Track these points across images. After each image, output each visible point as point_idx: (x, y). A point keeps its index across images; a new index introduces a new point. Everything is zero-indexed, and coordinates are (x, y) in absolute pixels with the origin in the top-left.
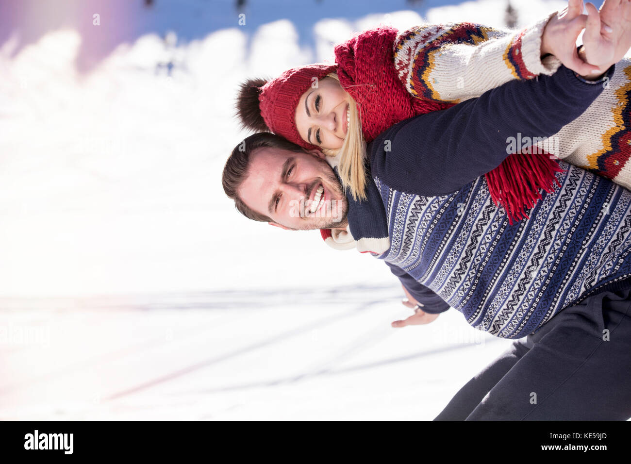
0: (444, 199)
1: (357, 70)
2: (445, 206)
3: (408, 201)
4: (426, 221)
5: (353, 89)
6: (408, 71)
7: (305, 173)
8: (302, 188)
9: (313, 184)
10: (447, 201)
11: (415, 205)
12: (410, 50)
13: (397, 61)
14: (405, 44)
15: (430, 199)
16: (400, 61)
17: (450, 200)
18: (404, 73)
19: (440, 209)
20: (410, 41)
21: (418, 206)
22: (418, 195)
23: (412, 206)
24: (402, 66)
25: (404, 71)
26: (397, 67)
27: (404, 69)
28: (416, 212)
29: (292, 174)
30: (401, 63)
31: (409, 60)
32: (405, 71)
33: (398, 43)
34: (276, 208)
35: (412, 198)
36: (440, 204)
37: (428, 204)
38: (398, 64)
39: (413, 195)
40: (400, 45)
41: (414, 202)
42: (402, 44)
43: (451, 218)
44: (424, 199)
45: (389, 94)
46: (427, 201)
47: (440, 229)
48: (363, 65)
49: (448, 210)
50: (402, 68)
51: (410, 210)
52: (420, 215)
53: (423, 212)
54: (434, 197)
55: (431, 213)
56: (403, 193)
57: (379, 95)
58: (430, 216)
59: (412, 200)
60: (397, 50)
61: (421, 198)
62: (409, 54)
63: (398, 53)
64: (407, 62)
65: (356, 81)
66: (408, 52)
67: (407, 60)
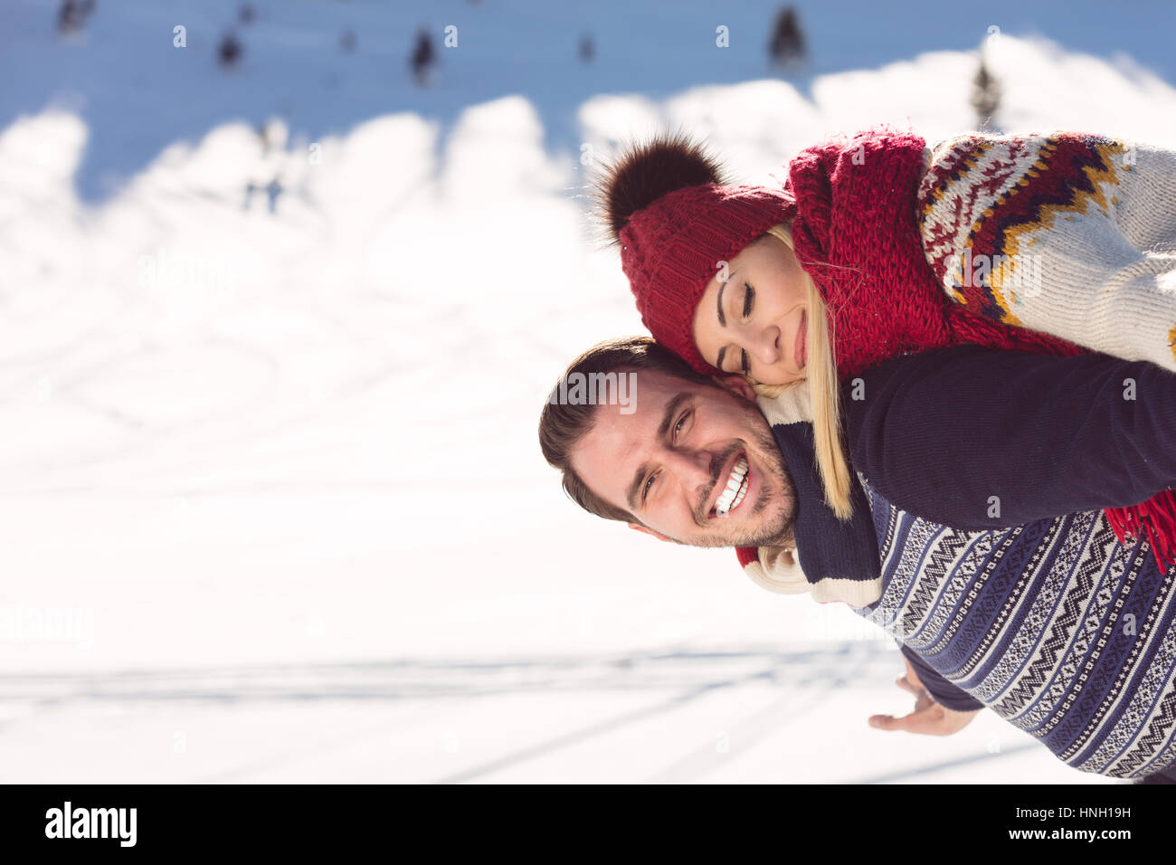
0: (1002, 533)
1: (835, 231)
2: (1005, 544)
3: (928, 535)
4: (963, 576)
5: (823, 270)
6: (953, 250)
7: (711, 430)
8: (706, 461)
9: (727, 453)
10: (1010, 535)
11: (940, 544)
12: (958, 201)
13: (928, 225)
14: (950, 189)
15: (974, 536)
16: (937, 224)
17: (1015, 532)
18: (943, 251)
19: (994, 551)
20: (960, 183)
21: (949, 547)
22: (950, 526)
23: (935, 546)
24: (941, 236)
25: (943, 247)
26: (929, 236)
27: (943, 244)
28: (942, 560)
29: (685, 429)
30: (938, 229)
31: (957, 224)
32: (947, 247)
33: (934, 185)
34: (644, 497)
35: (936, 530)
36: (995, 542)
37: (969, 543)
38: (932, 230)
39: (940, 526)
40: (938, 190)
41: (939, 539)
42: (944, 188)
43: (1019, 566)
44: (962, 535)
45: (899, 291)
46: (969, 538)
47: (995, 590)
48: (850, 223)
49: (1012, 551)
50: (940, 241)
51: (930, 552)
52: (950, 567)
53: (956, 560)
54: (984, 532)
55: (975, 562)
56: (919, 519)
57: (878, 291)
58: (973, 568)
59: (937, 534)
60: (931, 200)
61: (955, 532)
62: (957, 212)
63: (934, 206)
64: (951, 229)
65: (830, 256)
66: (954, 207)
67: (952, 223)
